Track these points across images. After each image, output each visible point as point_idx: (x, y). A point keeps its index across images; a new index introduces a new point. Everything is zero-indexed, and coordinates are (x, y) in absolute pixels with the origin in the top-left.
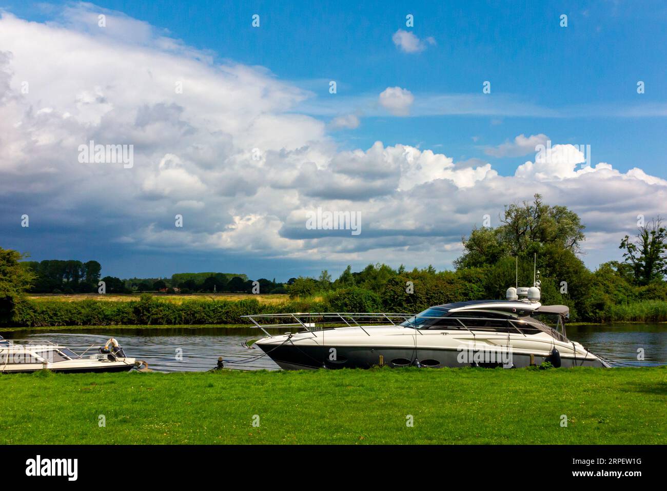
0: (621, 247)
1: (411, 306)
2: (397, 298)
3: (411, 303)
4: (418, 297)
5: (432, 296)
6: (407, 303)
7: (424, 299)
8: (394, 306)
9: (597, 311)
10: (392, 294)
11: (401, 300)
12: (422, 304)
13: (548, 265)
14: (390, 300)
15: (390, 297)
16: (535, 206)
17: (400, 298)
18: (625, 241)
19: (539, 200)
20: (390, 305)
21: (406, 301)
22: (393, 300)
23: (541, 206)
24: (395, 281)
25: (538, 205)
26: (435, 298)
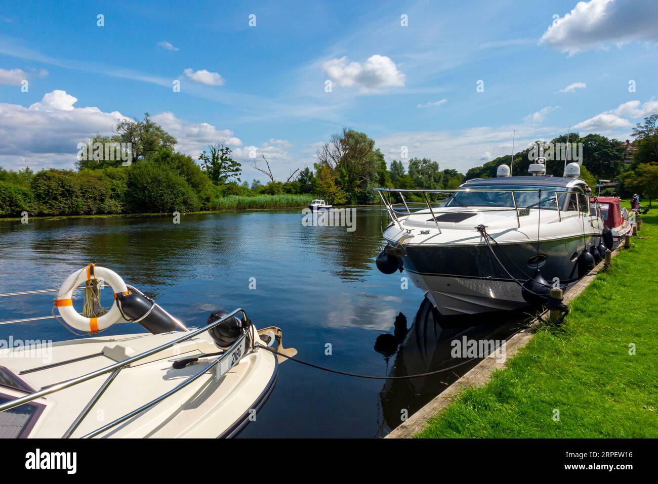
0: (200, 159)
1: (66, 200)
2: (51, 193)
3: (67, 197)
4: (74, 192)
5: (86, 191)
6: (62, 197)
7: (79, 194)
8: (48, 200)
9: (206, 202)
10: (46, 188)
11: (55, 194)
12: (78, 198)
13: (178, 168)
14: (44, 194)
15: (45, 191)
16: (145, 122)
17: (55, 192)
18: (203, 155)
19: (148, 118)
20: (44, 199)
21: (61, 195)
22: (47, 194)
23: (150, 122)
24: (46, 176)
25: (147, 122)
26: (89, 192)
